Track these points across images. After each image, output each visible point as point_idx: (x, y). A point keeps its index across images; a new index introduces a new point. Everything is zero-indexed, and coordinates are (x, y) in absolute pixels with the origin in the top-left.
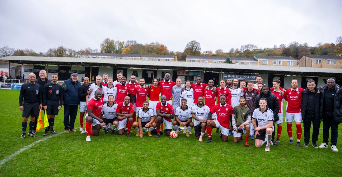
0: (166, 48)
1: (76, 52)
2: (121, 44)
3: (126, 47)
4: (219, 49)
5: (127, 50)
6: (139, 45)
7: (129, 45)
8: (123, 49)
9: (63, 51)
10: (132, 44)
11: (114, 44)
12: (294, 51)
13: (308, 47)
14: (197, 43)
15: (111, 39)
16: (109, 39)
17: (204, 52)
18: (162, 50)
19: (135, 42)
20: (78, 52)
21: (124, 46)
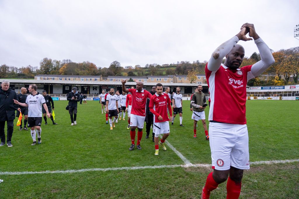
0: (95, 66)
1: (18, 69)
2: (58, 62)
3: (62, 65)
4: (138, 65)
5: (64, 68)
6: (73, 63)
7: (64, 63)
8: (60, 66)
9: (6, 69)
10: (67, 62)
11: (52, 62)
12: (184, 68)
13: (200, 63)
14: (118, 63)
15: (49, 58)
16: (47, 58)
17: (126, 67)
18: (92, 68)
19: (70, 60)
20: (19, 69)
21: (60, 64)
